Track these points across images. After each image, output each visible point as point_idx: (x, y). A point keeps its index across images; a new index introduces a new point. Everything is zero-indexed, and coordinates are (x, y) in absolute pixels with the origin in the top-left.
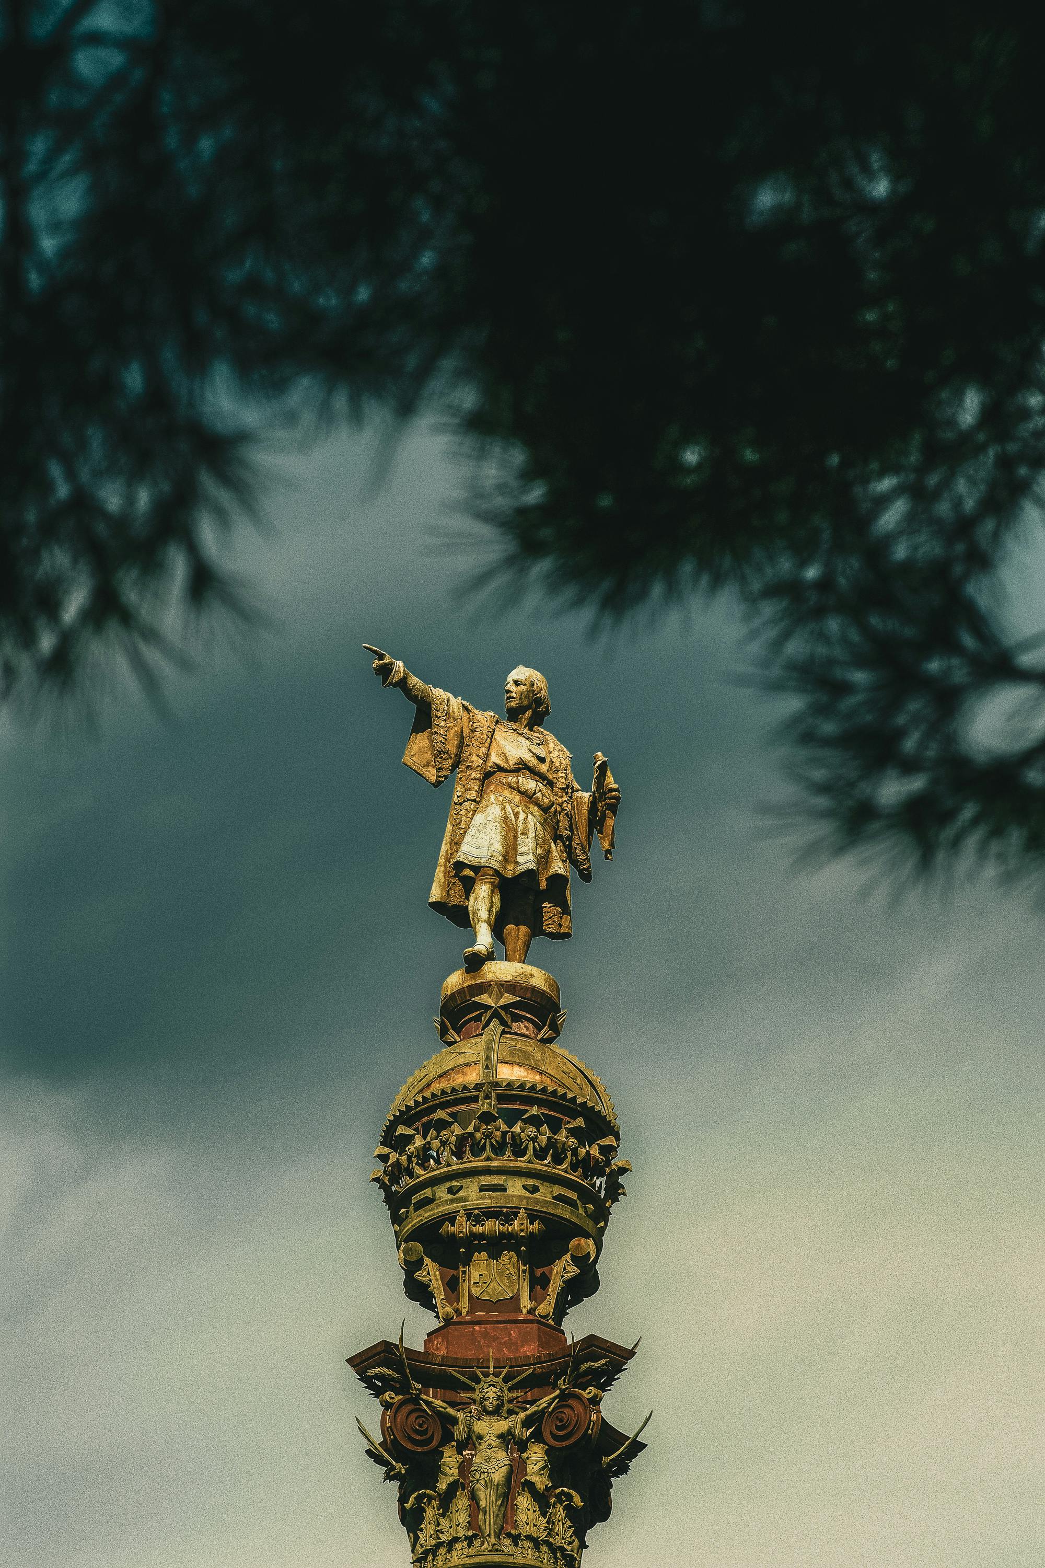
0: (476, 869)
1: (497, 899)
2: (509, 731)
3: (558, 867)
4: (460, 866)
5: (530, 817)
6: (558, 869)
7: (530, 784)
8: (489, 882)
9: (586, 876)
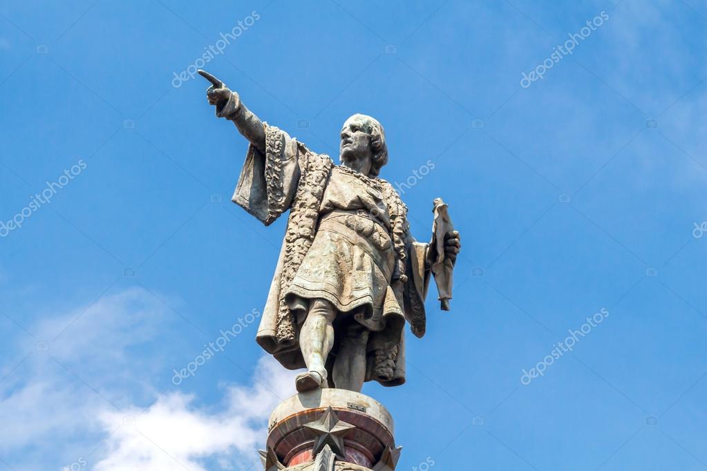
0: (308, 302)
1: (330, 330)
2: (344, 172)
3: (392, 305)
4: (291, 298)
5: (366, 255)
6: (395, 309)
7: (366, 223)
8: (323, 315)
9: (419, 329)
